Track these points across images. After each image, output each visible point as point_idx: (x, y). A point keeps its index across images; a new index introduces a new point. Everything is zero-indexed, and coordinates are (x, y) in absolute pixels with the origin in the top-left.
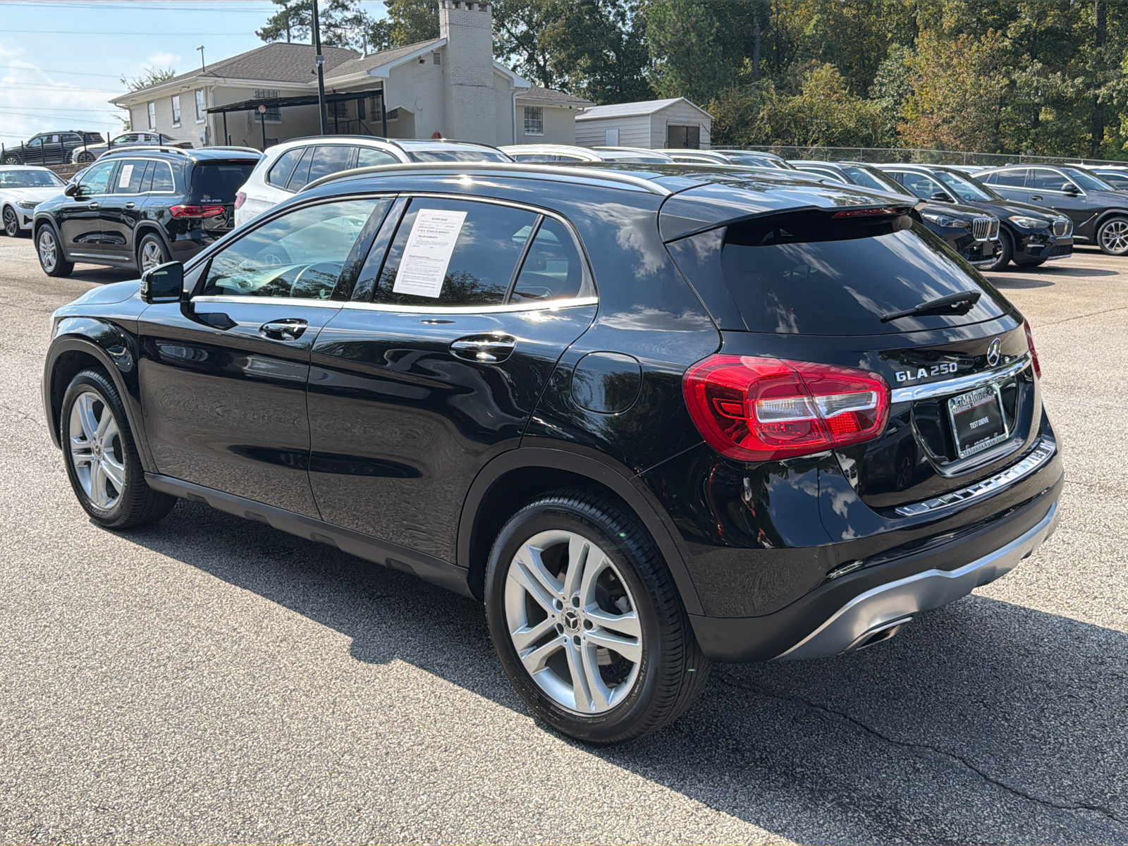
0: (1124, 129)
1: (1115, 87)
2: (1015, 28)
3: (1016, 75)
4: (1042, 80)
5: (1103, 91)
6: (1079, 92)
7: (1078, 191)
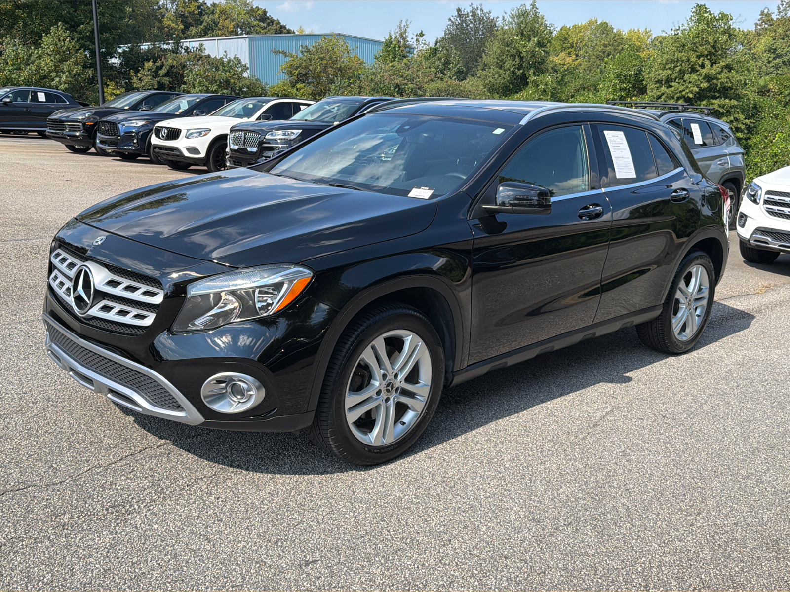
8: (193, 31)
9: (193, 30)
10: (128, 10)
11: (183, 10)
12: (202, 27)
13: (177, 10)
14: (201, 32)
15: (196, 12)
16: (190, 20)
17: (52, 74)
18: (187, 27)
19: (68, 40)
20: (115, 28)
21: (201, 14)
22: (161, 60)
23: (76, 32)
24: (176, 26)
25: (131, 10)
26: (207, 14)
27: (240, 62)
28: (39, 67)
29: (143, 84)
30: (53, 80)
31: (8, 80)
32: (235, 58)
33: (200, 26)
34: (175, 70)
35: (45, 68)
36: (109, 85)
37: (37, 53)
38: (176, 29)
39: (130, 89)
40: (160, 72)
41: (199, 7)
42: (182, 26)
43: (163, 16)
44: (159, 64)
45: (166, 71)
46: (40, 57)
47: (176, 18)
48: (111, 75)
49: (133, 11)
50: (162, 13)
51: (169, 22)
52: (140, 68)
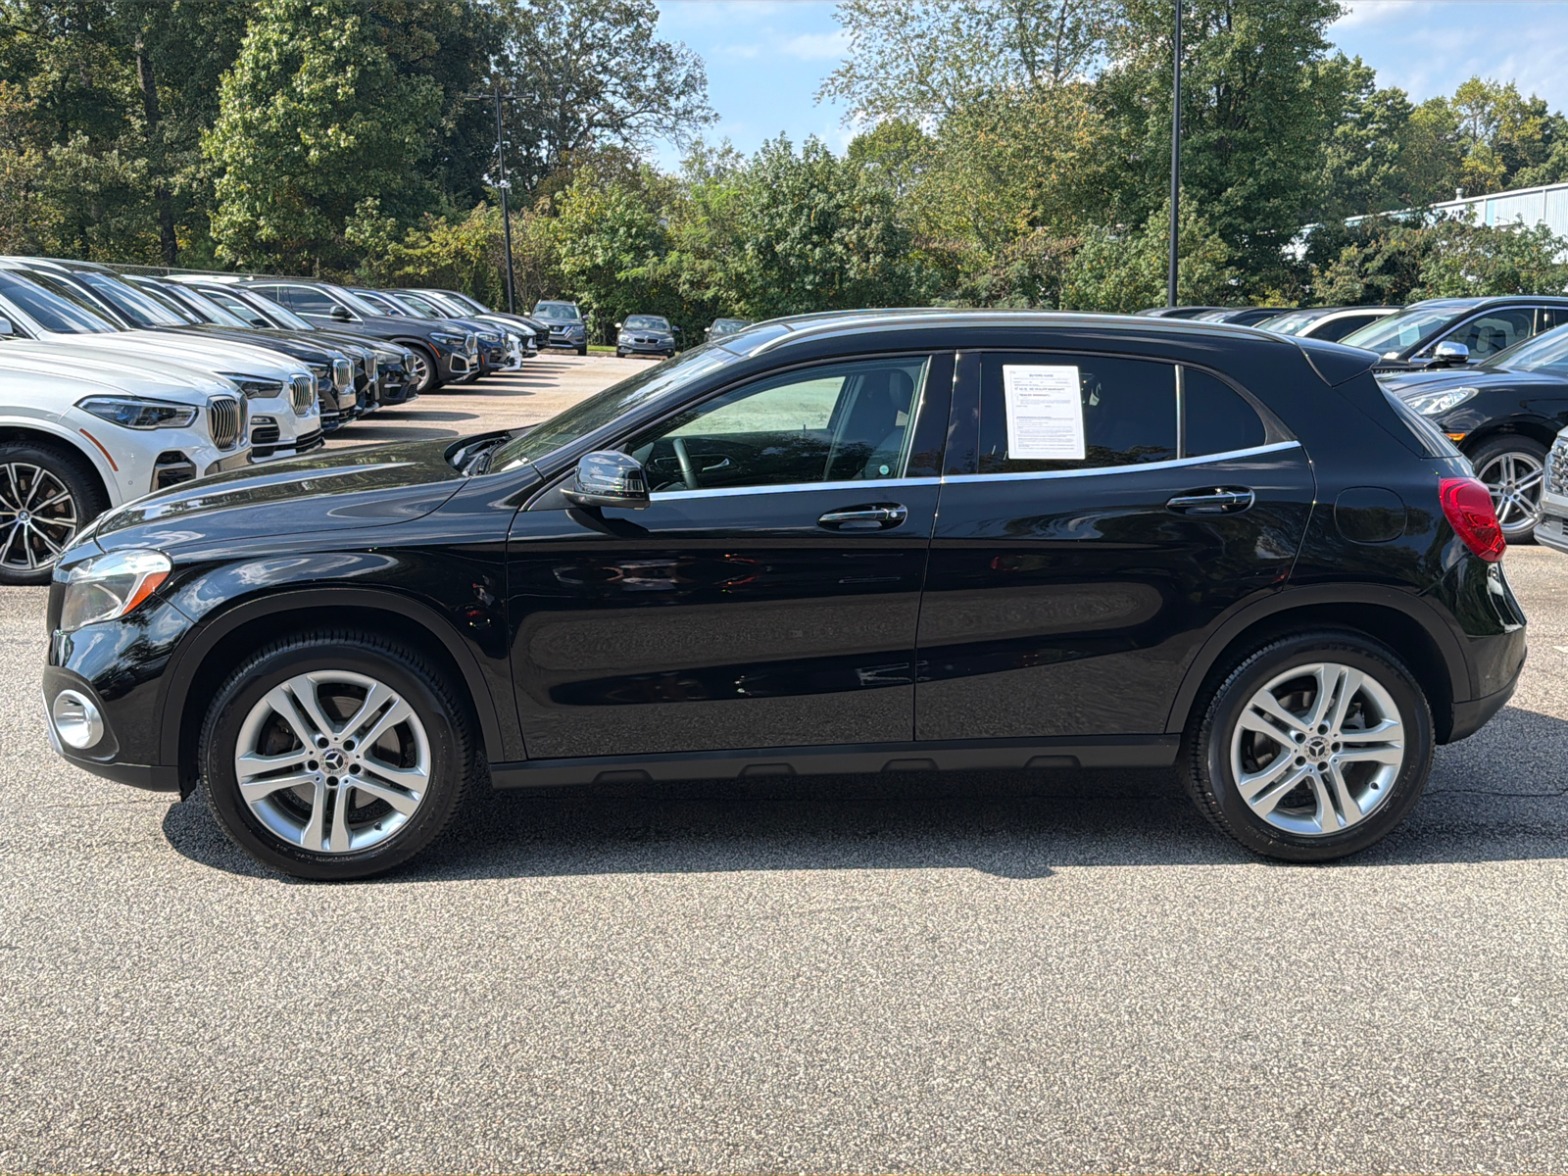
0: (215, 230)
1: (194, 175)
2: (39, 83)
3: (55, 150)
4: (93, 160)
5: (178, 180)
6: (143, 179)
7: (351, 316)
8: (1526, 177)
9: (1527, 173)
10: (1389, 147)
11: (1509, 135)
12: (1547, 166)
13: (1495, 135)
14: (1544, 176)
15: (1538, 137)
16: (1522, 154)
17: (1156, 283)
18: (1514, 167)
19: (1192, 218)
20: (1295, 187)
21: (1548, 140)
22: (1377, 242)
23: (1220, 201)
24: (1490, 170)
25: (1396, 146)
26: (1561, 137)
27: (1547, 233)
28: (1134, 273)
29: (1333, 291)
30: (1157, 293)
31: (1081, 297)
32: (1538, 226)
33: (1542, 165)
34: (1406, 260)
35: (1146, 272)
36: (1268, 296)
37: (1136, 247)
38: (1488, 177)
39: (1308, 303)
40: (1367, 265)
41: (1544, 126)
42: (1503, 169)
43: (1465, 153)
44: (1369, 251)
45: (1381, 262)
46: (1140, 253)
47: (1493, 152)
48: (1277, 277)
49: (1401, 149)
50: (1463, 145)
51: (1474, 164)
52: (1330, 261)
